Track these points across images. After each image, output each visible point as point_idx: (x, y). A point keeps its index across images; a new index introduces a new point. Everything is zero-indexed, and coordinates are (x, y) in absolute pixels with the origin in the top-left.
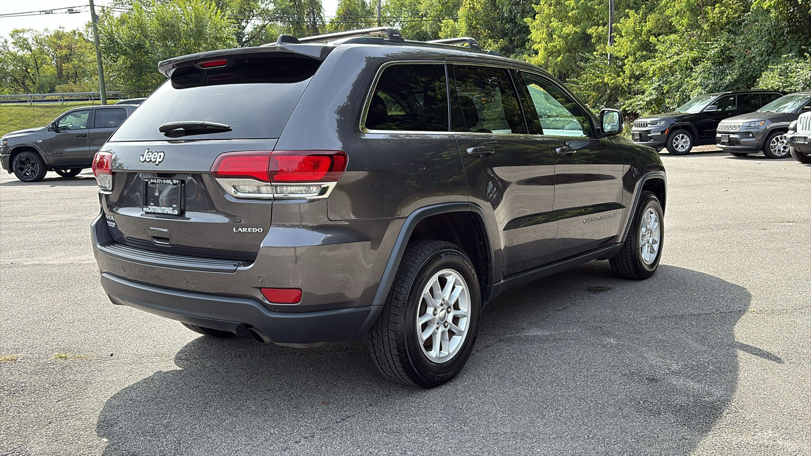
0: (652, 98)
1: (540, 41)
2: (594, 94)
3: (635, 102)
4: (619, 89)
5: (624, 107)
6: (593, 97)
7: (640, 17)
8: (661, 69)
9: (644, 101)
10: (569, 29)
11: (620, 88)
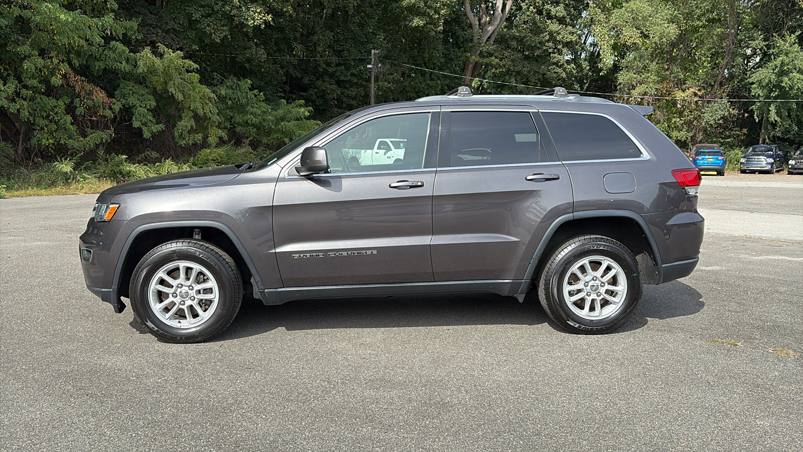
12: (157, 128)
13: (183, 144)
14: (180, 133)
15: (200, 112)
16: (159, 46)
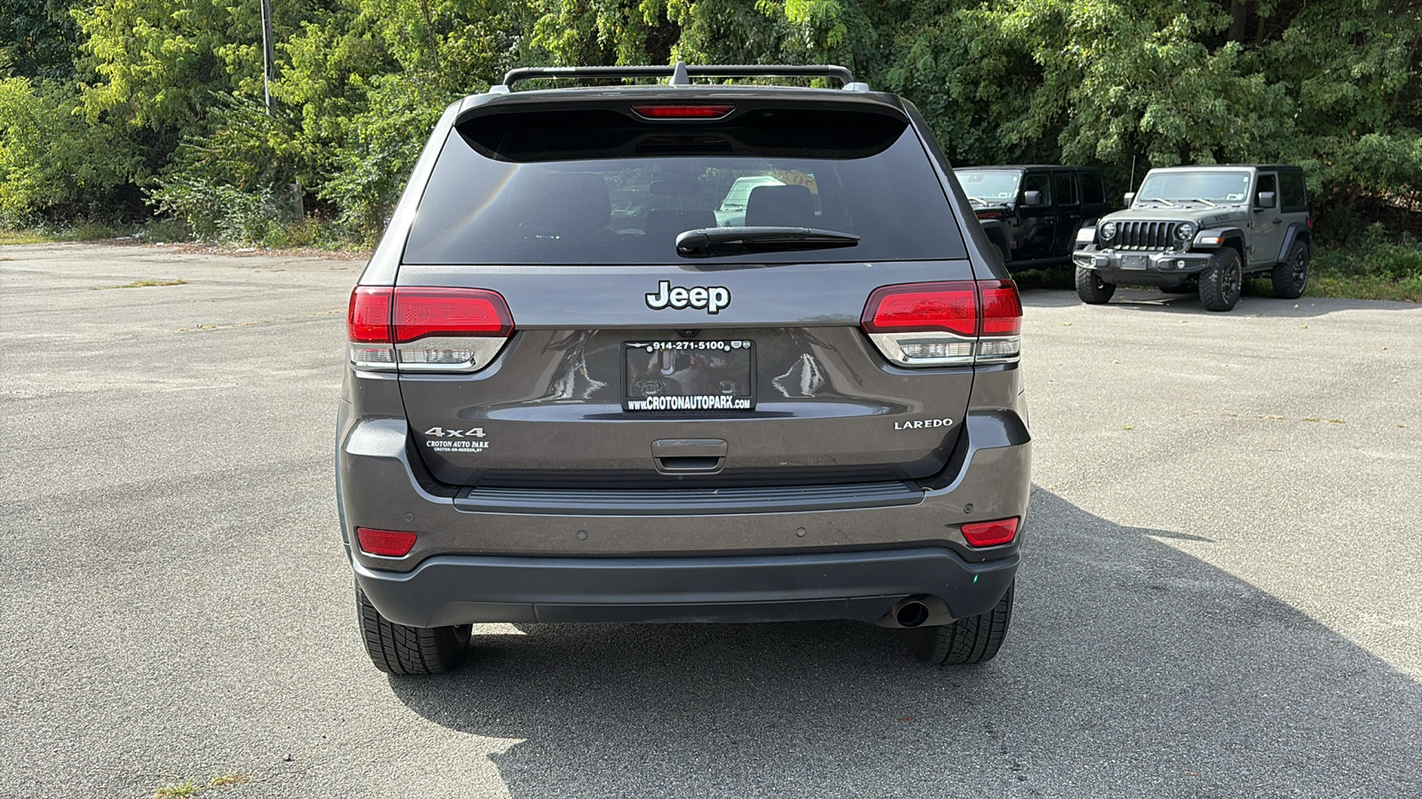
0: (370, 179)
1: (113, 59)
2: (246, 166)
3: (342, 185)
4: (293, 161)
5: (324, 193)
6: (246, 172)
7: (325, 39)
8: (383, 130)
9: (359, 184)
10: (175, 43)
11: (297, 159)
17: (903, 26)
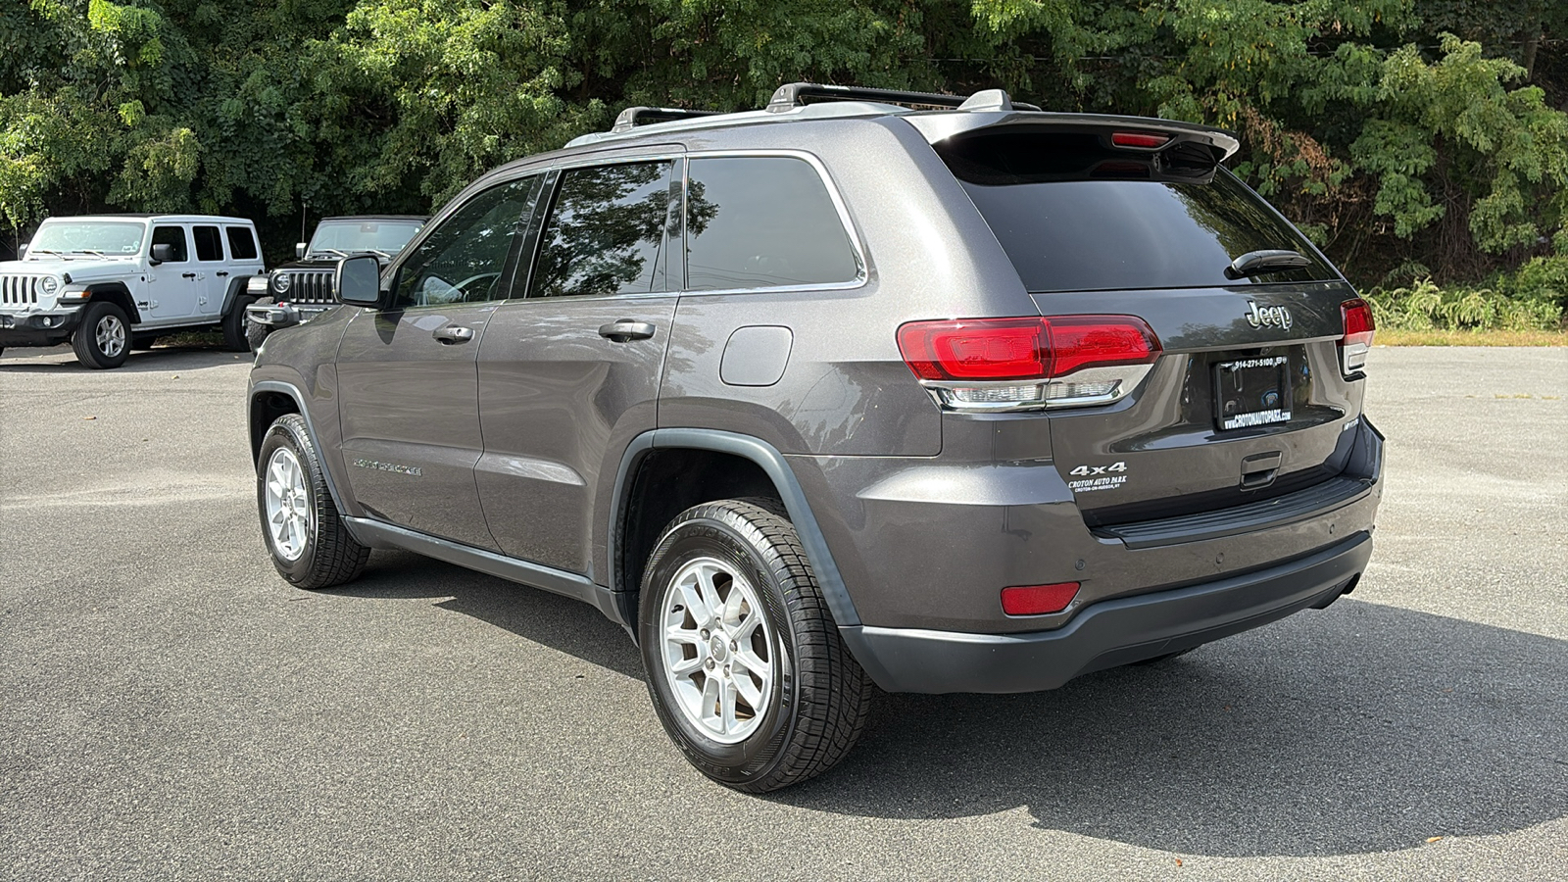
12: (1426, 214)
13: (1487, 247)
14: (1481, 224)
15: (1535, 173)
16: (1442, 38)
17: (217, 50)
